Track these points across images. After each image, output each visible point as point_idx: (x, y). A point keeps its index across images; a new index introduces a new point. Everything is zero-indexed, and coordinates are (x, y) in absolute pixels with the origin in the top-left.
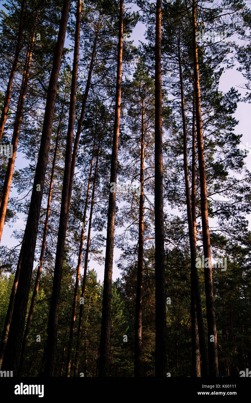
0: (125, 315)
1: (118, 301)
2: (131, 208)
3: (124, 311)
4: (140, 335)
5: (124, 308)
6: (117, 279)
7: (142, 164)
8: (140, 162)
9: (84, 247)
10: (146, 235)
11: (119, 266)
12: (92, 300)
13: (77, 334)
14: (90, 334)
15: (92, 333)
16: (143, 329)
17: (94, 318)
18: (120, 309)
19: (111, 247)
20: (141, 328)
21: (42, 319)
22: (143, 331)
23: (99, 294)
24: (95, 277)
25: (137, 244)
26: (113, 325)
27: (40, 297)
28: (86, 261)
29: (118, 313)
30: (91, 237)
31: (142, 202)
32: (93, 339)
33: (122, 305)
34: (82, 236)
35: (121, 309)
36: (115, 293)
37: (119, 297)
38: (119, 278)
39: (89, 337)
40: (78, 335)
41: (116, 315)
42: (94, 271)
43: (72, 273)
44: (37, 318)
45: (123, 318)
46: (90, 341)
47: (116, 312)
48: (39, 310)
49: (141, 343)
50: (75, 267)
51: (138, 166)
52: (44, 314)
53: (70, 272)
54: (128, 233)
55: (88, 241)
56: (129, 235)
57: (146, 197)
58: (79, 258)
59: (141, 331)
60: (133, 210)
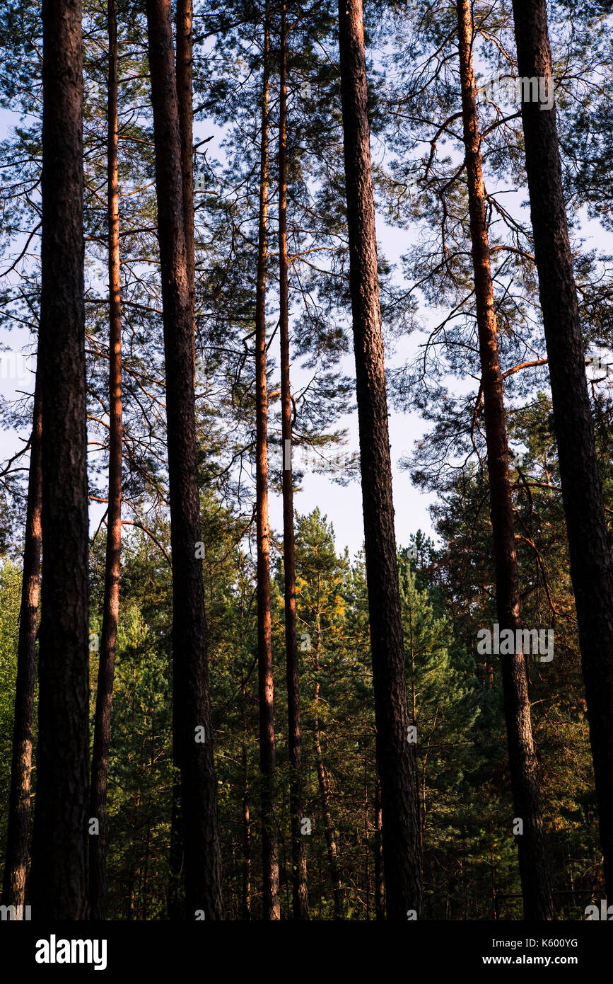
0: (458, 668)
1: (425, 616)
2: (444, 252)
3: (454, 654)
4: (527, 735)
5: (451, 641)
6: (415, 534)
7: (465, 68)
8: (455, 64)
9: (274, 427)
10: (509, 355)
11: (418, 478)
12: (325, 623)
13: (288, 754)
14: (335, 752)
15: (343, 745)
16: (538, 712)
17: (342, 689)
18: (435, 648)
19: (379, 415)
20: (527, 708)
21: (149, 714)
22: (535, 722)
23: (349, 601)
24: (327, 540)
25: (477, 391)
26: (416, 711)
27: (129, 635)
28: (288, 483)
29: (432, 661)
30: (295, 391)
31: (478, 227)
32: (351, 767)
33: (446, 632)
34: (259, 388)
35: (440, 647)
36: (411, 589)
37: (428, 604)
38: (419, 534)
39: (331, 762)
40: (292, 757)
41: (426, 671)
42: (322, 516)
43: (240, 530)
44: (131, 715)
45: (453, 679)
46: (338, 775)
47: (423, 661)
48: (132, 685)
49: (532, 765)
50: (247, 508)
51: (451, 76)
52: (152, 698)
53: (229, 531)
54: (438, 352)
55: (285, 405)
56: (443, 359)
57: (495, 203)
58: (259, 468)
59: (528, 721)
60: (450, 259)
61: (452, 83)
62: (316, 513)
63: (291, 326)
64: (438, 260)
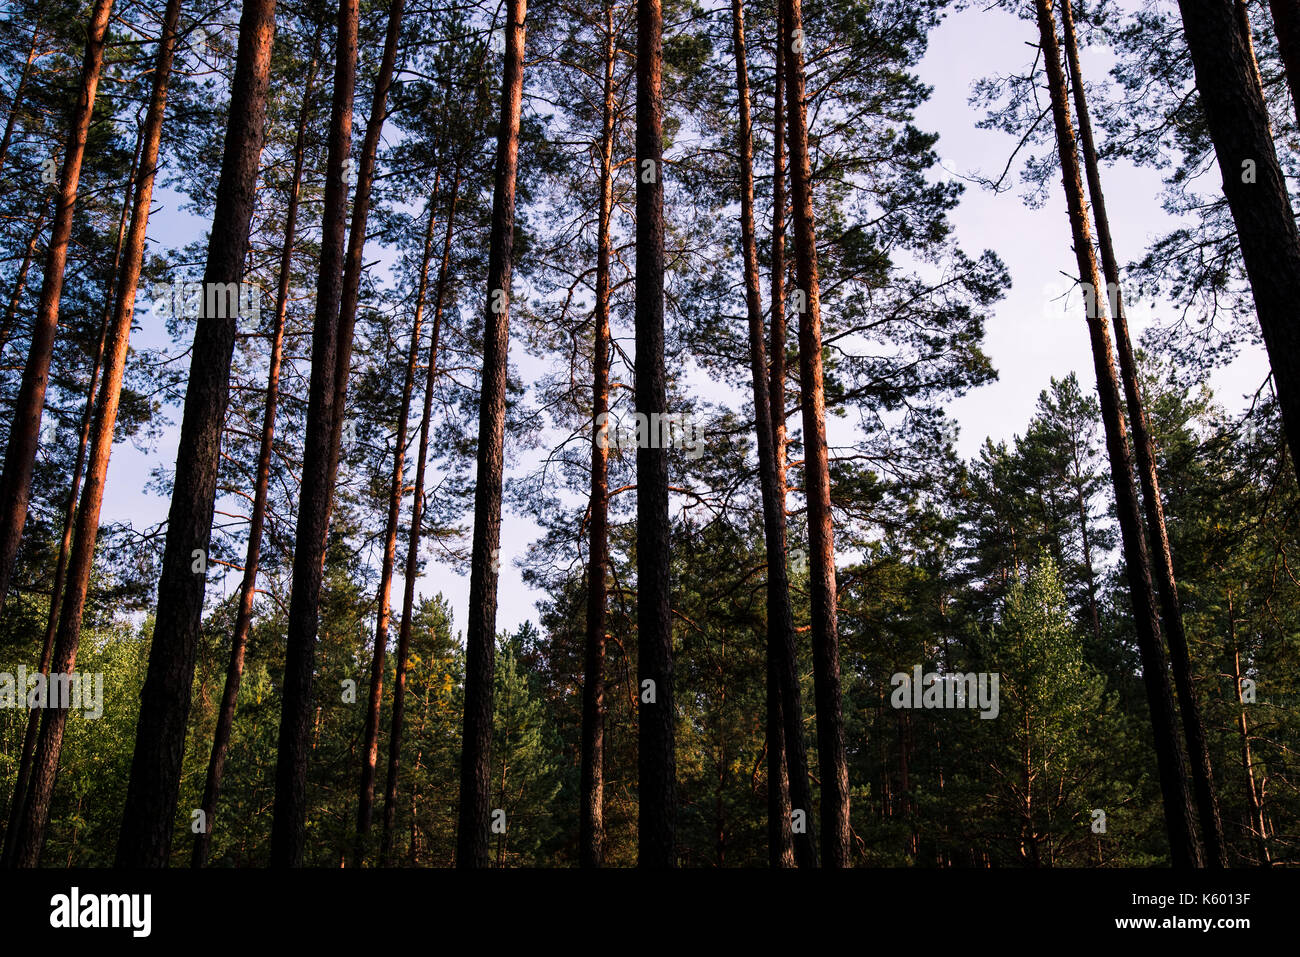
0: (548, 747)
1: (522, 698)
2: (571, 383)
3: (546, 733)
4: (598, 811)
5: (542, 722)
6: (523, 624)
7: (603, 232)
8: (595, 228)
9: (405, 518)
10: (618, 477)
11: (529, 576)
12: (433, 697)
13: (384, 815)
14: (429, 814)
15: (436, 808)
16: (609, 793)
17: (441, 758)
18: (529, 727)
19: (492, 519)
20: (600, 787)
21: (263, 767)
22: (606, 799)
23: (457, 679)
24: (445, 622)
25: (586, 506)
26: (505, 782)
27: (254, 693)
28: (412, 569)
29: (524, 739)
30: (427, 489)
31: (601, 365)
32: (442, 829)
33: (539, 714)
34: (396, 482)
35: (532, 726)
36: (512, 674)
37: (525, 688)
38: (527, 623)
39: (424, 823)
40: (387, 818)
41: (517, 748)
42: (444, 601)
43: (364, 609)
44: (246, 767)
45: (540, 757)
46: (428, 834)
47: (516, 738)
48: (252, 739)
49: (599, 837)
50: (372, 589)
51: (591, 235)
52: (267, 752)
53: (353, 608)
54: (557, 469)
55: (417, 499)
56: (560, 475)
57: (618, 347)
58: (387, 553)
59: (600, 799)
60: (576, 389)
61: (593, 242)
62: (439, 598)
63: (431, 432)
64: (565, 389)
